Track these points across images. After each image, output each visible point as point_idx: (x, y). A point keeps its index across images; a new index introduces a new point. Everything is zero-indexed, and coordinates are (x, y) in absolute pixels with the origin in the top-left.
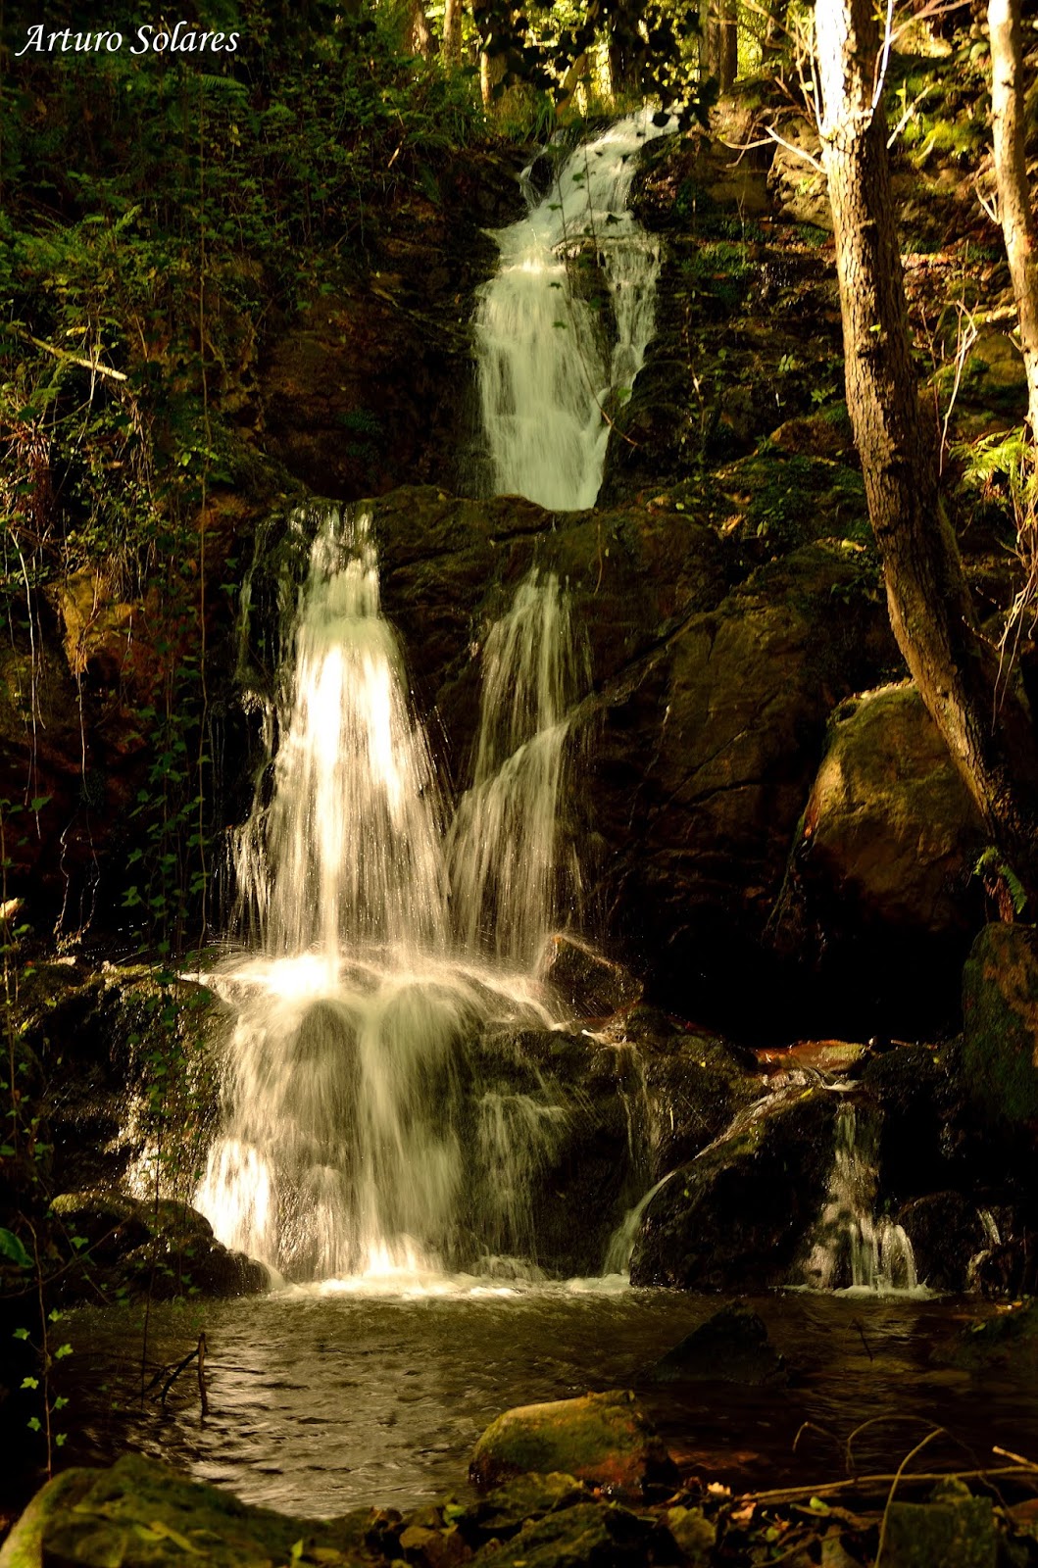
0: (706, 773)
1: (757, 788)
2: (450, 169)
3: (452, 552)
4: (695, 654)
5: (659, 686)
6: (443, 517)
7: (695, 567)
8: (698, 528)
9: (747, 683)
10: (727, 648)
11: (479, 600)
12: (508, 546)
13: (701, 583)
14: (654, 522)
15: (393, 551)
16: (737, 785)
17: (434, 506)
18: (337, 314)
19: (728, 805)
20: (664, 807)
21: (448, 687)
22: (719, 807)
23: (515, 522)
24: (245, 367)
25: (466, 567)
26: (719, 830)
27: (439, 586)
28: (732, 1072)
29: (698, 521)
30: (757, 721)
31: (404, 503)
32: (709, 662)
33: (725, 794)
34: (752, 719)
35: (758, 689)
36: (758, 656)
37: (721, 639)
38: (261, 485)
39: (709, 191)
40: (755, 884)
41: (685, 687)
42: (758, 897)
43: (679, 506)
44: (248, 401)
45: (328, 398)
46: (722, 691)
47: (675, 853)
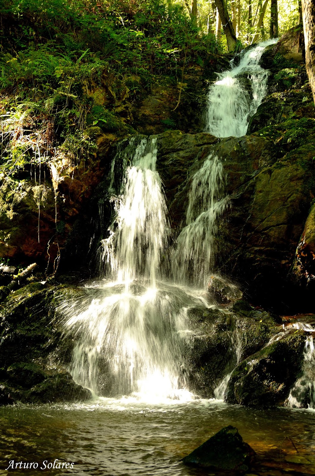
0: (267, 221)
1: (286, 226)
2: (207, 58)
3: (183, 150)
4: (264, 181)
5: (252, 191)
6: (181, 139)
7: (266, 153)
8: (268, 141)
9: (282, 190)
10: (275, 179)
11: (191, 165)
12: (202, 148)
13: (268, 158)
14: (252, 139)
15: (162, 150)
16: (278, 225)
17: (178, 136)
18: (163, 91)
19: (275, 232)
20: (253, 233)
21: (179, 193)
22: (272, 232)
23: (205, 141)
24: (124, 99)
25: (187, 154)
26: (272, 240)
27: (177, 160)
28: (272, 324)
29: (267, 139)
30: (286, 203)
31: (167, 135)
32: (269, 184)
33: (274, 228)
34: (284, 202)
35: (286, 192)
36: (286, 181)
37: (273, 176)
38: (122, 131)
39: (284, 56)
40: (285, 260)
41: (260, 192)
42: (286, 263)
43: (261, 135)
44: (124, 109)
45: (159, 115)
46: (273, 193)
47: (256, 248)
